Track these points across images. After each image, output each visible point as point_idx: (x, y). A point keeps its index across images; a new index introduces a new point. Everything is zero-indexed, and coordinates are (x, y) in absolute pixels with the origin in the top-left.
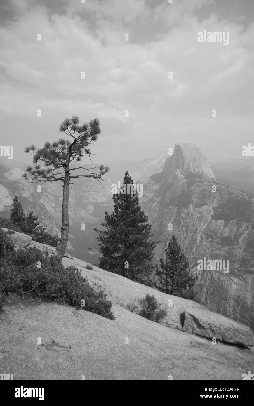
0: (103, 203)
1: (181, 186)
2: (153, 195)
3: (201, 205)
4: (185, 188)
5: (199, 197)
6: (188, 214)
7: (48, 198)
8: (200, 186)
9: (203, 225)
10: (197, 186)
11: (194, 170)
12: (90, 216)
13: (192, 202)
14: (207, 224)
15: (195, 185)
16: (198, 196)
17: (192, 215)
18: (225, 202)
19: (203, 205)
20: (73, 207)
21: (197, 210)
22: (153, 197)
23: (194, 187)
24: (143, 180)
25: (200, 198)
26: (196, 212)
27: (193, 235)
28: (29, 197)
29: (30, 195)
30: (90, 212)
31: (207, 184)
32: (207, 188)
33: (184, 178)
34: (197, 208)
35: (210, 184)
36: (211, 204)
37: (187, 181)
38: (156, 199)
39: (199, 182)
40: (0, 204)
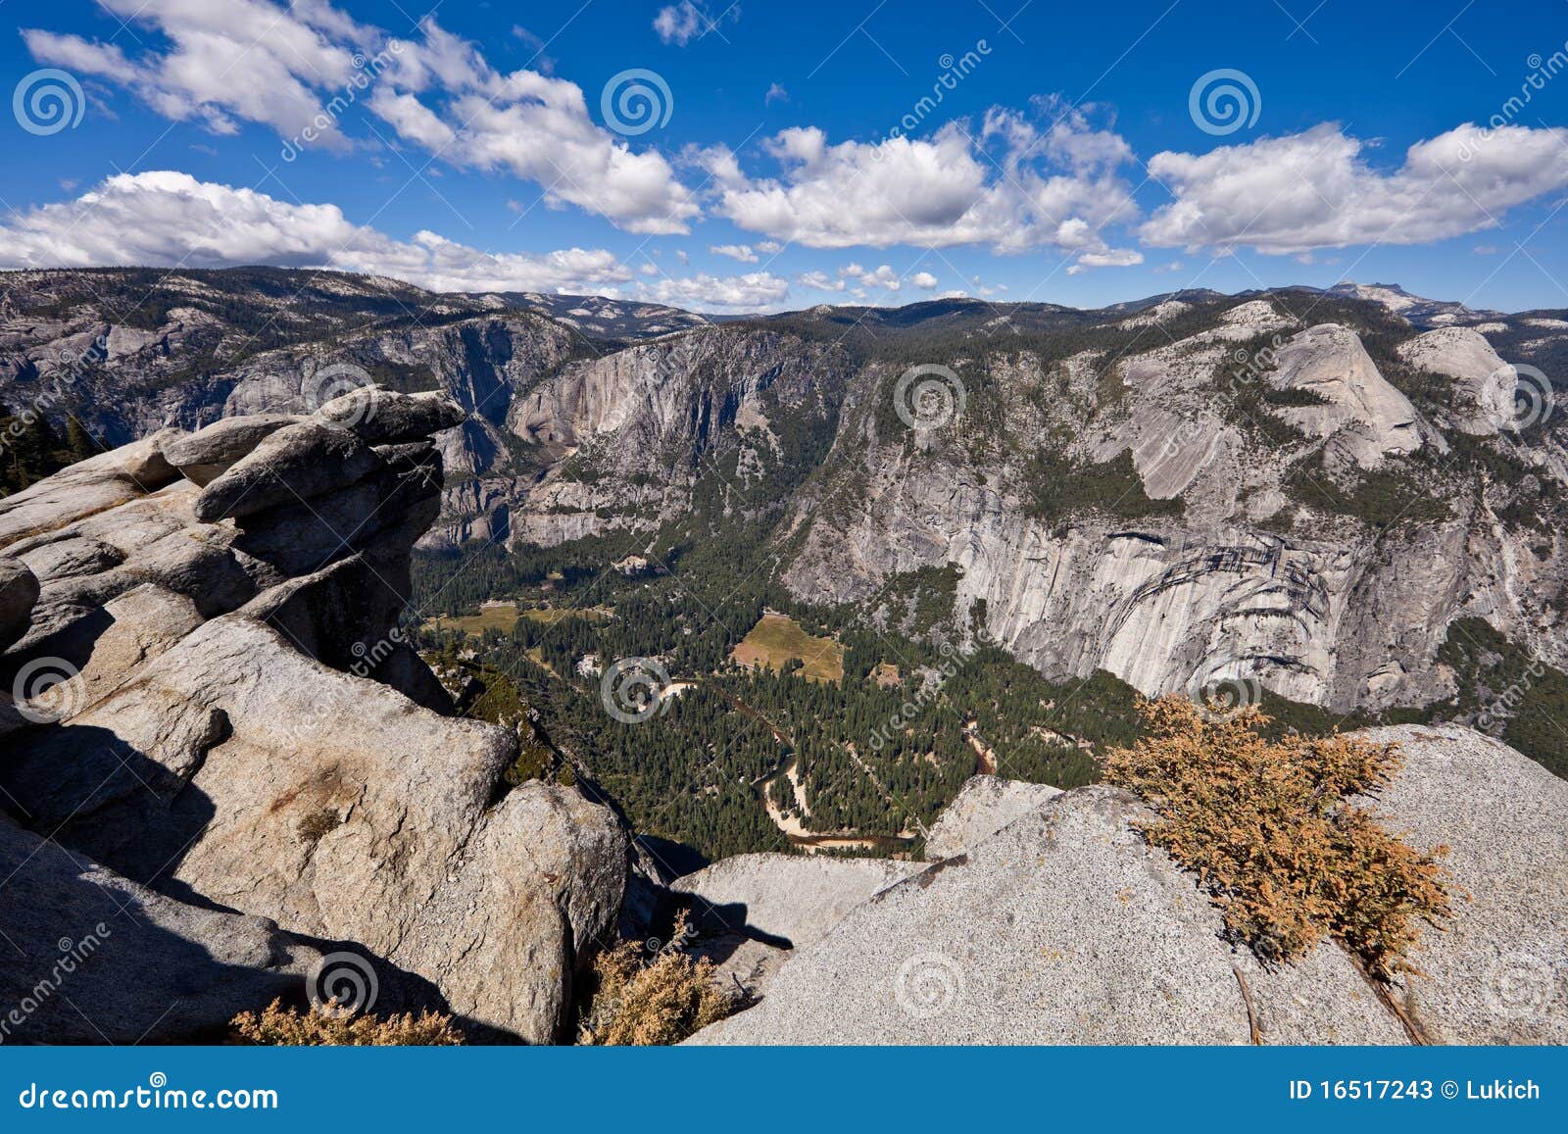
28: (1494, 437)
29: (1496, 430)
40: (1371, 446)
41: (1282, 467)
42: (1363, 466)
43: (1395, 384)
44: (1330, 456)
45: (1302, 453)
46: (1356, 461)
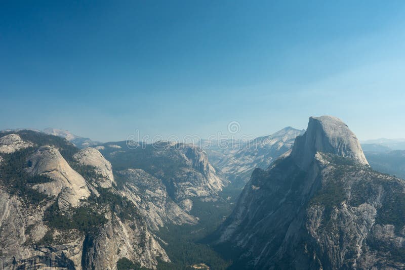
0: (204, 197)
3: (358, 203)
6: (341, 215)
7: (131, 189)
8: (354, 176)
9: (364, 232)
10: (350, 176)
11: (341, 154)
12: (186, 215)
13: (345, 198)
14: (369, 230)
16: (354, 190)
17: (348, 216)
19: (361, 202)
20: (164, 202)
21: (353, 210)
23: (346, 178)
26: (352, 213)
27: (351, 245)
28: (110, 188)
29: (111, 186)
30: (187, 209)
33: (330, 164)
34: (353, 208)
36: (373, 202)
37: (334, 168)
38: (284, 192)
40: (74, 196)
41: (42, 213)
42: (73, 206)
43: (76, 170)
44: (60, 204)
45: (49, 205)
46: (71, 204)
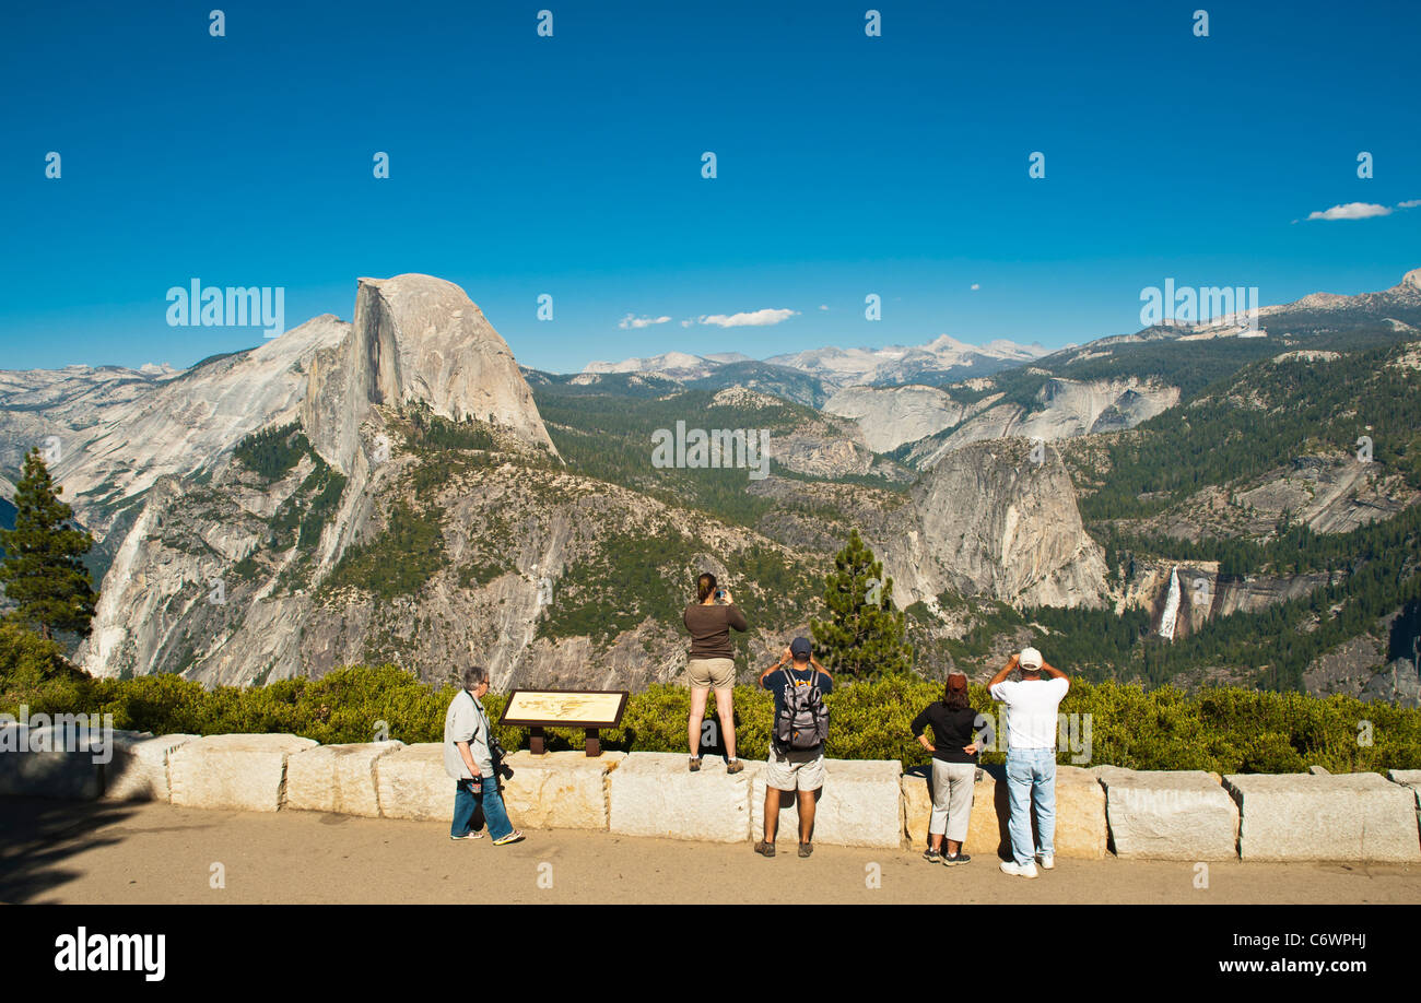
1: (389, 487)
2: (252, 541)
3: (486, 575)
4: (411, 499)
5: (475, 536)
6: (428, 621)
8: (480, 483)
9: (498, 671)
10: (465, 484)
11: (455, 411)
13: (445, 562)
14: (515, 661)
15: (455, 482)
16: (474, 531)
17: (448, 623)
18: (594, 554)
19: (494, 572)
21: (466, 600)
22: (252, 553)
23: (453, 491)
24: (203, 468)
25: (481, 540)
26: (463, 612)
31: (513, 475)
32: (510, 491)
33: (405, 448)
34: (468, 592)
35: (525, 474)
36: (534, 567)
37: (419, 461)
38: (272, 560)
39: (476, 464)
